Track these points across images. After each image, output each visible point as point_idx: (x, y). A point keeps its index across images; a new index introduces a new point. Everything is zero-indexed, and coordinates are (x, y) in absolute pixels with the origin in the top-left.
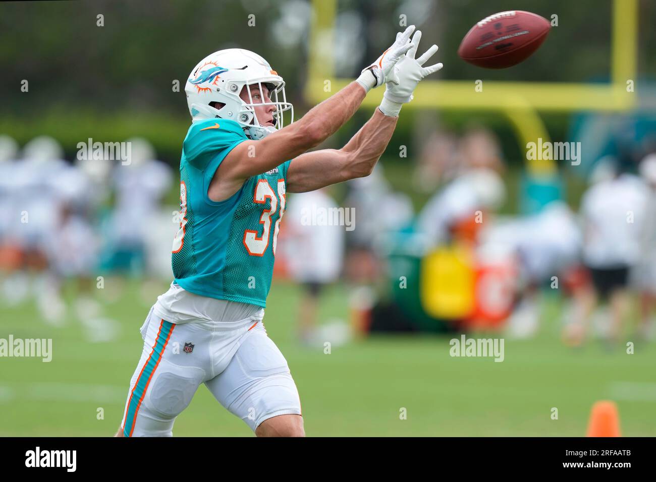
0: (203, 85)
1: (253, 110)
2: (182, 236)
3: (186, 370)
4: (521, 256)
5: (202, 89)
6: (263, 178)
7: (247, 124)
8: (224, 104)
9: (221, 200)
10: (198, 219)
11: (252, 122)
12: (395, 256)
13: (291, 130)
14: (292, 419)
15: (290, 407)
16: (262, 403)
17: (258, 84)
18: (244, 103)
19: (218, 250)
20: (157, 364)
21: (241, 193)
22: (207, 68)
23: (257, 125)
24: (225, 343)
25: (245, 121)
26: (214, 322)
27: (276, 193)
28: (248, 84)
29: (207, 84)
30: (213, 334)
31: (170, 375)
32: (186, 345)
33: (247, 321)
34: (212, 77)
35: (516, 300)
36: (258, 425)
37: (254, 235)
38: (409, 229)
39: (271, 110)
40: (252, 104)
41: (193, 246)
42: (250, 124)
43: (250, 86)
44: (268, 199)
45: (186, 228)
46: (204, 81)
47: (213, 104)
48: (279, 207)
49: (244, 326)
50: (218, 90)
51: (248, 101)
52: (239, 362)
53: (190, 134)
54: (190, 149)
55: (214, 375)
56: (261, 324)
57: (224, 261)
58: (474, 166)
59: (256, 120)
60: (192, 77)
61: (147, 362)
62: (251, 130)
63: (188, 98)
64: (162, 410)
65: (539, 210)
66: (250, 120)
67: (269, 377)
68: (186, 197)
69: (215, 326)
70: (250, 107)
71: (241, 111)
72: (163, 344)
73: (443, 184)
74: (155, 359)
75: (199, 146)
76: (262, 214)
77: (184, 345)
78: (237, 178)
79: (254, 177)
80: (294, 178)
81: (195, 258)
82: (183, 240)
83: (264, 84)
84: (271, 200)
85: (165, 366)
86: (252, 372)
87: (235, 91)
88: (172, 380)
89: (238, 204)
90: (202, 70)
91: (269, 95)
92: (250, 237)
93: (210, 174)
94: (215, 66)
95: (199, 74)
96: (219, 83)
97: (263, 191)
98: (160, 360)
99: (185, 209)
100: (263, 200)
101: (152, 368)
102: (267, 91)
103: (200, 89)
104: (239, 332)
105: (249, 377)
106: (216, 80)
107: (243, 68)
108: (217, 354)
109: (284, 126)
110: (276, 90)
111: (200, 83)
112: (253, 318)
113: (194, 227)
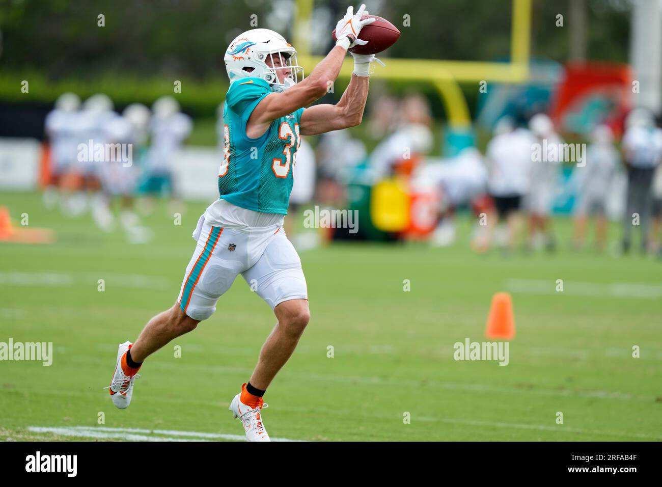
0: (238, 55)
1: (275, 72)
2: (227, 164)
3: (229, 263)
4: (443, 187)
5: (237, 58)
6: (285, 121)
7: (271, 82)
8: (254, 69)
9: (256, 138)
10: (239, 152)
11: (275, 81)
12: (352, 185)
13: (304, 84)
14: (301, 302)
15: (299, 294)
16: (279, 289)
17: (278, 53)
18: (268, 68)
19: (254, 175)
20: (208, 259)
21: (269, 131)
22: (240, 43)
23: (278, 83)
24: (258, 243)
25: (269, 80)
26: (250, 228)
27: (294, 133)
28: (271, 53)
29: (241, 54)
30: (250, 236)
31: (218, 267)
32: (230, 245)
33: (274, 227)
34: (244, 50)
35: (440, 218)
36: (276, 305)
37: (279, 162)
38: (363, 166)
39: (287, 73)
40: (274, 68)
41: (236, 171)
42: (274, 82)
43: (272, 54)
44: (289, 136)
45: (229, 159)
46: (238, 52)
47: (245, 69)
48: (296, 143)
49: (272, 230)
50: (249, 59)
51: (270, 66)
52: (266, 257)
53: (231, 88)
54: (231, 98)
55: (249, 267)
56: (282, 229)
57: (259, 182)
58: (411, 121)
59: (277, 80)
60: (229, 49)
61: (200, 257)
62: (273, 87)
63: (226, 66)
64: (211, 292)
65: (456, 154)
66: (273, 80)
67: (286, 270)
68: (229, 136)
69: (251, 231)
70: (273, 70)
71: (267, 73)
72: (213, 245)
73: (387, 134)
74: (206, 255)
75: (238, 96)
76: (285, 147)
77: (228, 245)
78: (266, 121)
79: (278, 119)
80: (305, 124)
81: (236, 180)
82: (228, 167)
83: (282, 53)
84: (291, 137)
85: (214, 261)
86: (274, 265)
87: (261, 58)
88: (220, 271)
89: (268, 140)
90: (236, 44)
91: (285, 61)
92: (277, 163)
93: (245, 117)
94: (246, 41)
95: (235, 48)
96: (250, 53)
97: (285, 130)
98: (210, 256)
99: (229, 145)
100: (286, 137)
101: (205, 262)
102: (284, 59)
103: (236, 58)
104: (268, 235)
105: (272, 268)
106: (248, 51)
107: (267, 42)
108: (253, 252)
109: (297, 82)
110: (290, 59)
111: (235, 54)
112: (277, 224)
113: (236, 158)
